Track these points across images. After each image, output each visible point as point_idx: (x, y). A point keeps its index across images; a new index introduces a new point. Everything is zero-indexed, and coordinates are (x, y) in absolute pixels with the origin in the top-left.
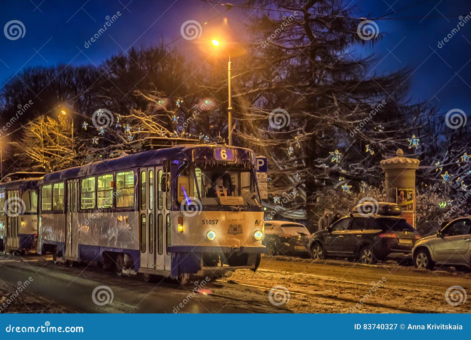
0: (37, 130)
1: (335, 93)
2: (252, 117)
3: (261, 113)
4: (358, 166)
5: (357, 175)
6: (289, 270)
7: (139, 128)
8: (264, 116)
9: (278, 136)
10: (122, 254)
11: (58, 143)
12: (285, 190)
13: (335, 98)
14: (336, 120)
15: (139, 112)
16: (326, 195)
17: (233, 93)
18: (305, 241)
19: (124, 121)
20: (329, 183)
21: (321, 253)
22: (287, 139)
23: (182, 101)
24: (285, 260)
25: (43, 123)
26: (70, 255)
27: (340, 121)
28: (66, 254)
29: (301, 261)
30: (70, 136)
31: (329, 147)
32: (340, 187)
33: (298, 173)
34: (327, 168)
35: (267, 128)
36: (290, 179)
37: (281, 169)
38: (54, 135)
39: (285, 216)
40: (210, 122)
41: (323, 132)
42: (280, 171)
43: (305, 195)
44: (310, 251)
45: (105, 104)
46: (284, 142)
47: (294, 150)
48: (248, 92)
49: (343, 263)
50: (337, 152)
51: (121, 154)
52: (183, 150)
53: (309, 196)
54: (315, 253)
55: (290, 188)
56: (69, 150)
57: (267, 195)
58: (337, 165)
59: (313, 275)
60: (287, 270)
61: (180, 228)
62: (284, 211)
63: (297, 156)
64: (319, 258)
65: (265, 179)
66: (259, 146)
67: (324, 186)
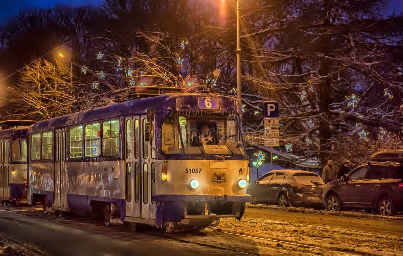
0: (34, 75)
1: (351, 32)
2: (261, 59)
3: (271, 55)
4: (377, 111)
5: (375, 120)
6: (303, 222)
7: (142, 72)
8: (275, 58)
9: (290, 80)
10: (109, 204)
11: (56, 87)
12: (298, 137)
13: (351, 38)
14: (352, 62)
15: (142, 54)
16: (342, 142)
17: (242, 33)
18: (319, 191)
19: (125, 64)
20: (345, 130)
21: (336, 204)
22: (300, 82)
23: (187, 43)
24: (297, 211)
25: (40, 67)
26: (59, 205)
27: (356, 63)
28: (55, 204)
29: (315, 212)
30: (69, 81)
31: (344, 90)
32: (356, 133)
33: (312, 118)
34: (343, 114)
35: (278, 71)
36: (304, 125)
37: (293, 114)
38: (52, 79)
39: (298, 165)
40: (217, 65)
41: (338, 75)
42: (292, 117)
43: (319, 142)
44: (324, 202)
45: (105, 46)
46: (296, 86)
47: (307, 93)
48: (258, 33)
49: (360, 214)
50: (353, 96)
51: (109, 102)
52: (167, 99)
53: (324, 143)
54: (330, 204)
55: (304, 134)
56: (67, 95)
57: (278, 142)
58: (353, 110)
59: (328, 228)
60: (300, 222)
61: (164, 177)
62: (297, 160)
63: (311, 101)
64: (334, 210)
65: (277, 125)
66: (270, 90)
67: (339, 132)
